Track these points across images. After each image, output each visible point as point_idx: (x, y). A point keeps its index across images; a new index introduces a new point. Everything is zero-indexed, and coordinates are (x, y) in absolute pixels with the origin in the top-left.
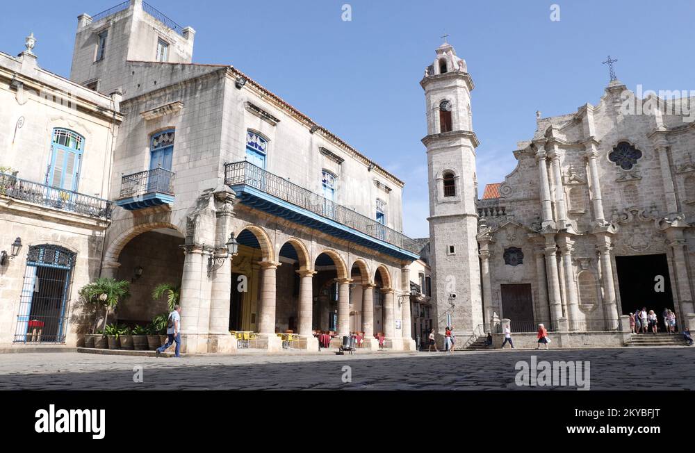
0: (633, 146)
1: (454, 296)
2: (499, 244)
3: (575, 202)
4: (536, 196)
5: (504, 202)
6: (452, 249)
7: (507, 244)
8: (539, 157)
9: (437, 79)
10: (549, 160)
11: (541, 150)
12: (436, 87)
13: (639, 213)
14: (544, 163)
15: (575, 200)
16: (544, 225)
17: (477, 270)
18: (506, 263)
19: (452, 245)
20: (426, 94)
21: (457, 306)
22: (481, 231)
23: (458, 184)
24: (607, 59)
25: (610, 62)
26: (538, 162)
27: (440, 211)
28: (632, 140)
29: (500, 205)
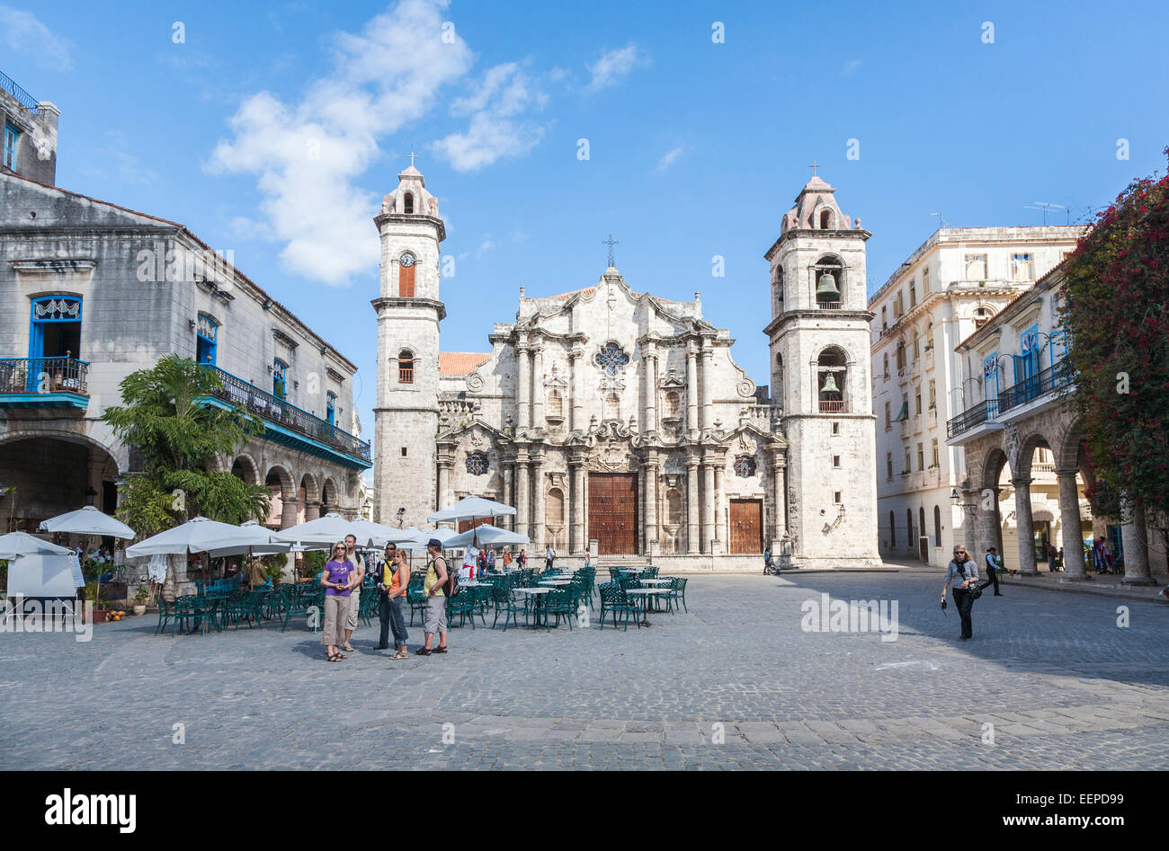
0: (622, 349)
1: (403, 510)
2: (461, 448)
3: (553, 407)
4: (510, 394)
5: (473, 397)
6: (404, 451)
7: (472, 449)
8: (521, 349)
9: (397, 220)
10: (531, 354)
11: (523, 339)
12: (397, 231)
13: (618, 427)
14: (524, 358)
15: (554, 404)
16: (519, 432)
17: (434, 480)
18: (468, 472)
19: (404, 446)
20: (381, 237)
21: (405, 522)
22: (442, 431)
23: (418, 369)
24: (607, 239)
25: (610, 243)
26: (517, 354)
27: (391, 400)
28: (622, 343)
29: (467, 400)
